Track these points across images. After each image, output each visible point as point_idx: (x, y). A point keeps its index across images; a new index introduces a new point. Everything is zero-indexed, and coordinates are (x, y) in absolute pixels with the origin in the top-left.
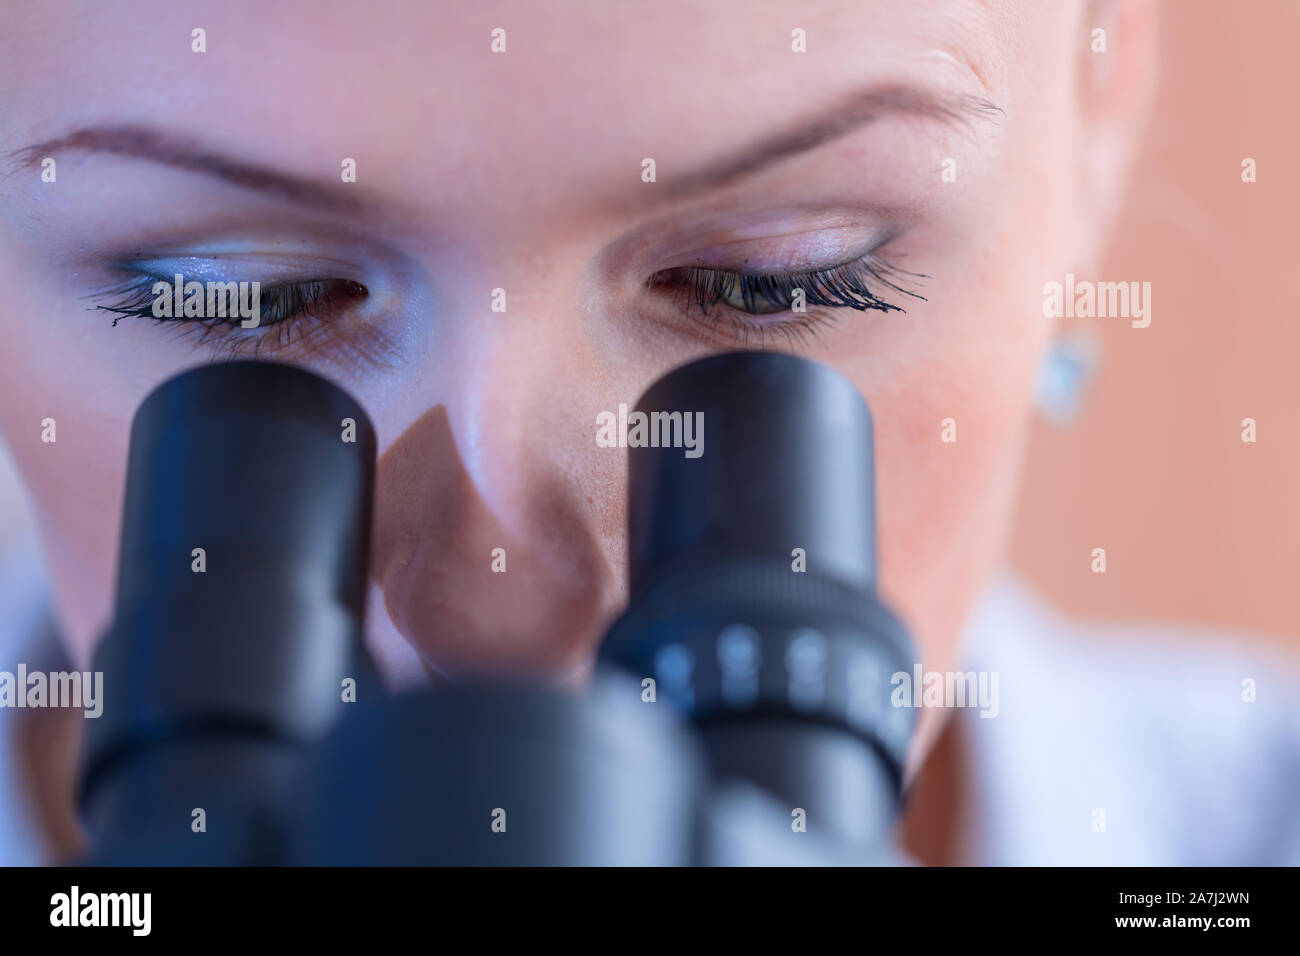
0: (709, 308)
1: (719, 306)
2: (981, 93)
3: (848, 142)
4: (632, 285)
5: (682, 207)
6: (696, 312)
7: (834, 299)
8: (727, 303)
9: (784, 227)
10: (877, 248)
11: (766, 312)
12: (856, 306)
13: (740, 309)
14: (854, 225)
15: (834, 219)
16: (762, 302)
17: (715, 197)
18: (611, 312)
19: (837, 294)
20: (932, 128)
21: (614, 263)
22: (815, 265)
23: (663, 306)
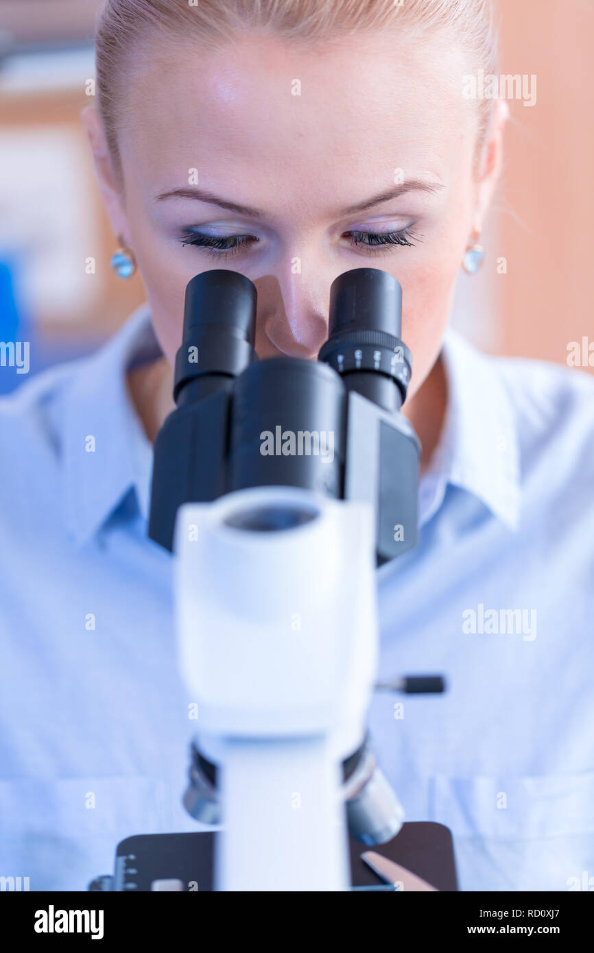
0: (358, 244)
1: (361, 243)
2: (441, 183)
3: (400, 197)
4: (337, 236)
5: (352, 216)
6: (354, 245)
7: (395, 241)
8: (363, 242)
9: (381, 219)
10: (410, 226)
11: (375, 245)
12: (402, 244)
13: (367, 244)
14: (402, 220)
15: (396, 218)
16: (374, 242)
17: (362, 212)
18: (331, 245)
19: (396, 240)
20: (425, 193)
21: (332, 231)
22: (391, 232)
23: (345, 243)
